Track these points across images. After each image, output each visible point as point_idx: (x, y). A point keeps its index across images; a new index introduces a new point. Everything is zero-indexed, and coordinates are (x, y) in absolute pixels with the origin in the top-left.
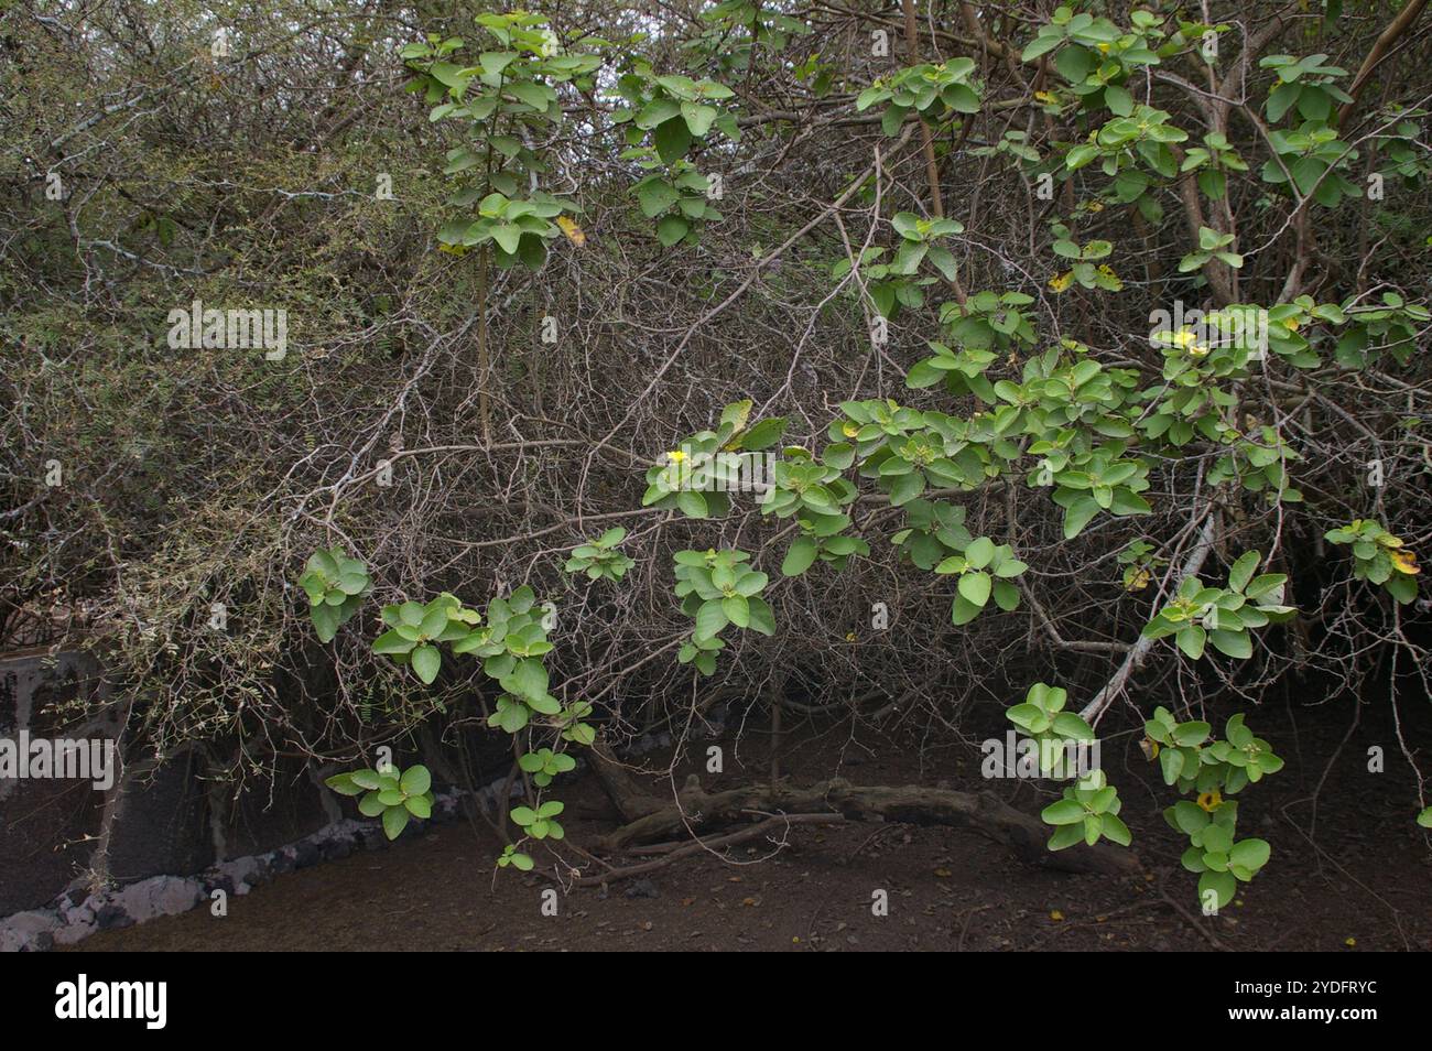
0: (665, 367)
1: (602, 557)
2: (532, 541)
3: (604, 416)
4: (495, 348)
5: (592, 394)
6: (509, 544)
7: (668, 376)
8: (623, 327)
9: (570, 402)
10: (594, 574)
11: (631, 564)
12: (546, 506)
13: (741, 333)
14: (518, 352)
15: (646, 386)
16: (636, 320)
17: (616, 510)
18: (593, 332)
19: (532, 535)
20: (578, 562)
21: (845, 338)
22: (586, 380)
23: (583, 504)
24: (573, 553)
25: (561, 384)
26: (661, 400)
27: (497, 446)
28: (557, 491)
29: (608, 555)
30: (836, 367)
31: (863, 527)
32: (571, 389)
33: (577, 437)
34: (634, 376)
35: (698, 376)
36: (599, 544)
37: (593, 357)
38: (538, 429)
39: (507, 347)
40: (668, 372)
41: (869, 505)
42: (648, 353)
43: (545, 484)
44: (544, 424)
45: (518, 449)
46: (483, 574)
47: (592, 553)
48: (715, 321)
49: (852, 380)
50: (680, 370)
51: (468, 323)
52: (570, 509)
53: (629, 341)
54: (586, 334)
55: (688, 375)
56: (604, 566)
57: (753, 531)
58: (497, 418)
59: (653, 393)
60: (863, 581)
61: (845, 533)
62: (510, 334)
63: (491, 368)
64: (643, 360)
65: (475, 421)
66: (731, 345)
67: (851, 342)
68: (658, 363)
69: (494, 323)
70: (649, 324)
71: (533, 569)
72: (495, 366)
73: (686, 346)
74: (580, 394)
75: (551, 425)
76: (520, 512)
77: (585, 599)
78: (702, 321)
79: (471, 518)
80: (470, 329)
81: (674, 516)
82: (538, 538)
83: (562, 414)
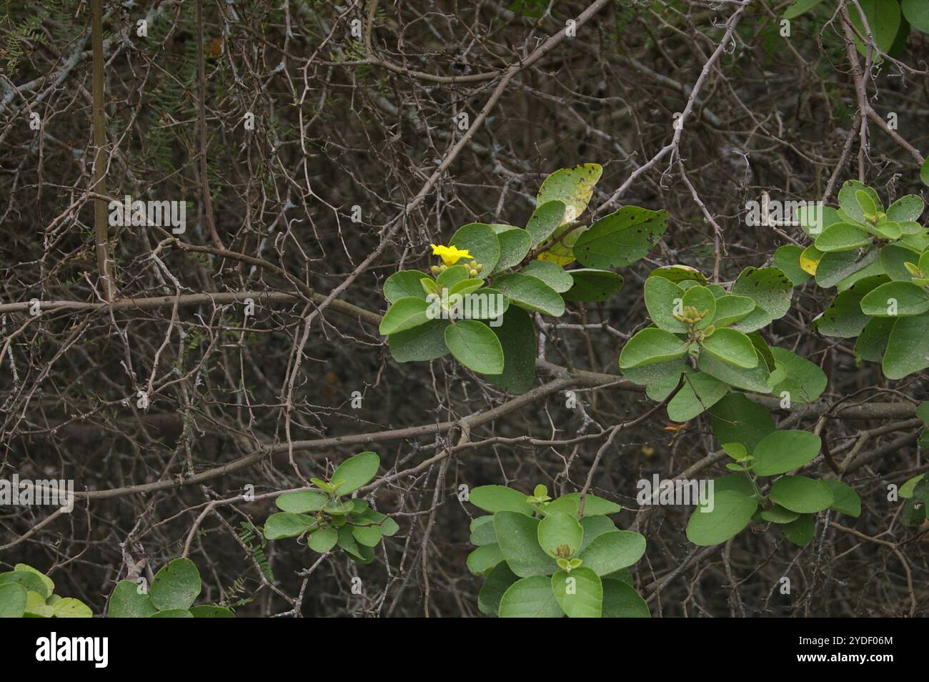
0: (454, 150)
1: (336, 510)
2: (192, 488)
3: (332, 245)
4: (123, 111)
5: (312, 201)
6: (149, 495)
7: (458, 168)
8: (372, 72)
9: (269, 219)
10: (322, 544)
11: (392, 528)
12: (220, 421)
13: (602, 86)
14: (167, 121)
15: (416, 185)
16: (397, 58)
17: (359, 430)
18: (311, 83)
19: (193, 476)
20: (289, 520)
21: (807, 96)
22: (300, 176)
23: (294, 417)
24: (280, 503)
25: (251, 182)
26: (445, 216)
27: (126, 302)
28: (242, 392)
29: (349, 507)
30: (788, 153)
31: (843, 465)
32: (271, 193)
33: (282, 285)
34: (395, 171)
35: (518, 170)
36: (330, 487)
37: (312, 132)
38: (205, 271)
39: (145, 109)
40: (459, 159)
41: (854, 422)
42: (420, 124)
43: (218, 378)
44: (218, 259)
45: (167, 310)
46: (94, 554)
47: (317, 504)
48: (552, 62)
49: (819, 177)
50: (484, 158)
51: (70, 63)
52: (268, 427)
53: (383, 101)
54: (299, 85)
55: (499, 168)
56: (340, 529)
57: (624, 472)
58: (125, 251)
59: (430, 200)
60: (840, 572)
61: (808, 473)
62: (151, 85)
63: (115, 152)
64: (412, 138)
65: (82, 254)
66: (578, 108)
67: (815, 104)
68: (442, 144)
69: (120, 62)
70: (423, 67)
71: (194, 544)
72: (123, 148)
73: (494, 111)
74: (289, 204)
75: (231, 261)
76: (171, 434)
77: (298, 602)
78: (527, 60)
79: (72, 442)
80: (73, 74)
81: (472, 438)
82: (205, 482)
83: (253, 244)
